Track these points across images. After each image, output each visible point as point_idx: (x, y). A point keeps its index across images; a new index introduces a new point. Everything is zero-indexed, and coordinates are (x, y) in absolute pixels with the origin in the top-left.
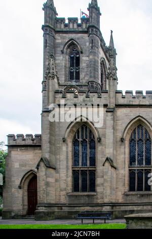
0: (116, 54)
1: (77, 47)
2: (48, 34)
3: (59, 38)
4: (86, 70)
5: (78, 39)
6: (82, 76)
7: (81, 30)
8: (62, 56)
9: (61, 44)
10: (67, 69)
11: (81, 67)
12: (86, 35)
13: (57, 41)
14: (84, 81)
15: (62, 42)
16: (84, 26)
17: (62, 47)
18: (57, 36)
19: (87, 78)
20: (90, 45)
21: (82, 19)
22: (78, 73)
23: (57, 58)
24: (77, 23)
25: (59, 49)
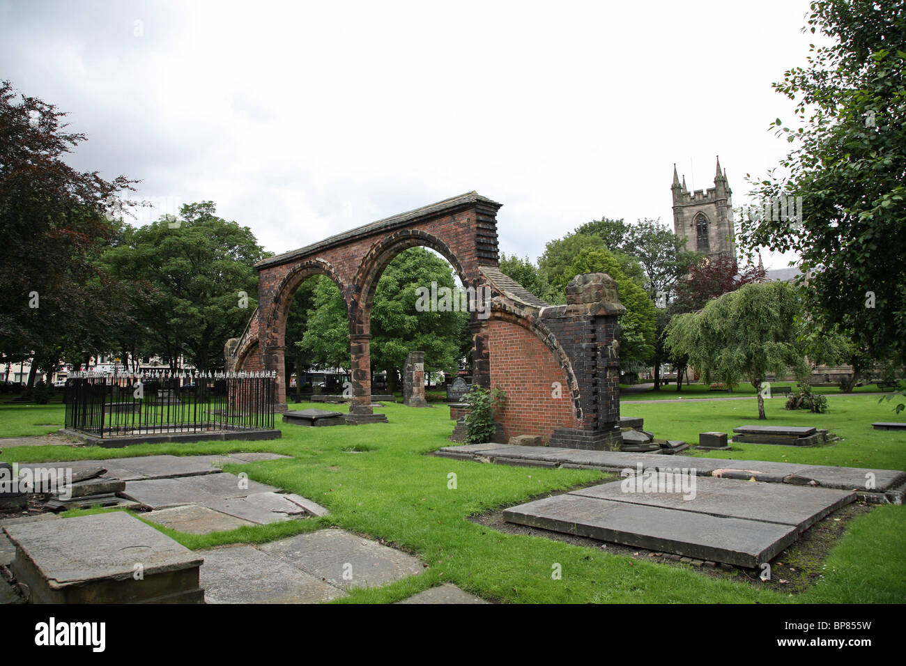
1: (705, 217)
2: (679, 213)
3: (687, 212)
4: (716, 238)
5: (705, 210)
6: (711, 245)
7: (708, 201)
8: (690, 228)
9: (688, 217)
10: (696, 239)
11: (709, 237)
12: (713, 205)
13: (685, 215)
14: (714, 250)
15: (690, 215)
16: (710, 196)
17: (690, 219)
18: (685, 210)
19: (717, 247)
20: (720, 217)
21: (708, 191)
22: (707, 241)
23: (686, 231)
24: (702, 194)
25: (687, 222)
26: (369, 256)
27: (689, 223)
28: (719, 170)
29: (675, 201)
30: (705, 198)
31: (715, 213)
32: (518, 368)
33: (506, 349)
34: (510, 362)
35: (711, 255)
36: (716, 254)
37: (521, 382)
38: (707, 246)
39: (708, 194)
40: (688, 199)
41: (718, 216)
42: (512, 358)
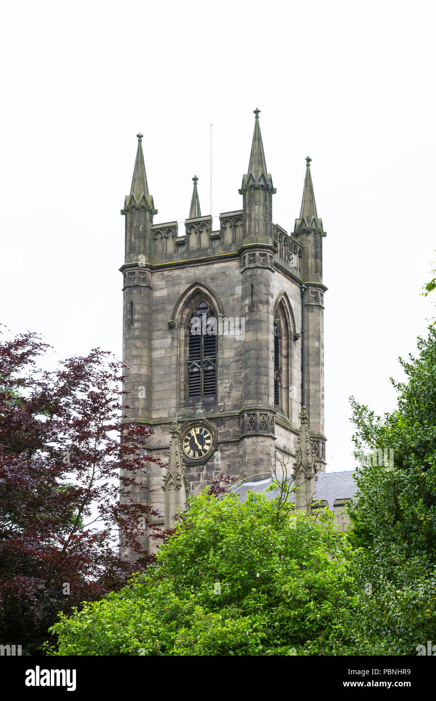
0: (325, 235)
1: (211, 301)
2: (137, 286)
3: (162, 284)
4: (233, 368)
5: (213, 279)
6: (222, 388)
7: (220, 252)
8: (170, 336)
9: (164, 301)
10: (182, 369)
11: (220, 363)
12: (234, 264)
13: (158, 294)
14: (229, 403)
15: (169, 295)
16: (228, 236)
17: (170, 307)
18: (156, 280)
19: (236, 394)
20: (247, 301)
21: (224, 219)
22: (211, 378)
23: (156, 343)
24: (209, 231)
25: (161, 316)
27: (163, 318)
28: (258, 156)
29: (131, 249)
30: (217, 243)
31: (239, 290)
35: (220, 420)
36: (231, 417)
38: (212, 390)
39: (223, 228)
40: (170, 245)
41: (243, 298)
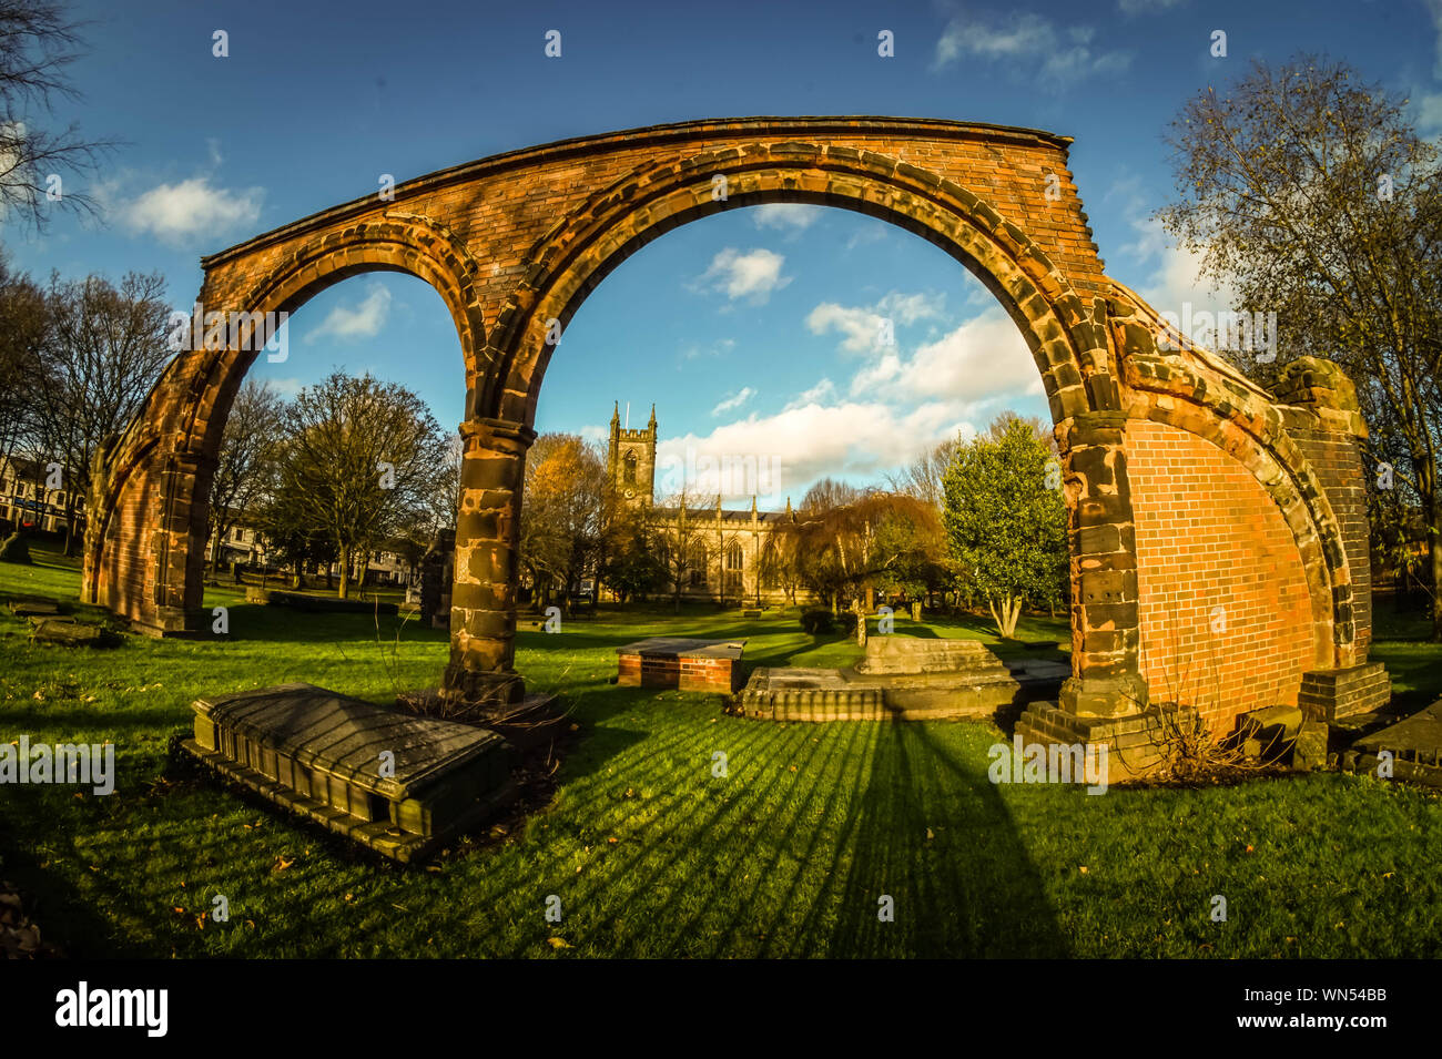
13: (619, 449)
26: (619, 191)
32: (1210, 548)
33: (1178, 497)
34: (1190, 532)
37: (1221, 583)
42: (1195, 523)
